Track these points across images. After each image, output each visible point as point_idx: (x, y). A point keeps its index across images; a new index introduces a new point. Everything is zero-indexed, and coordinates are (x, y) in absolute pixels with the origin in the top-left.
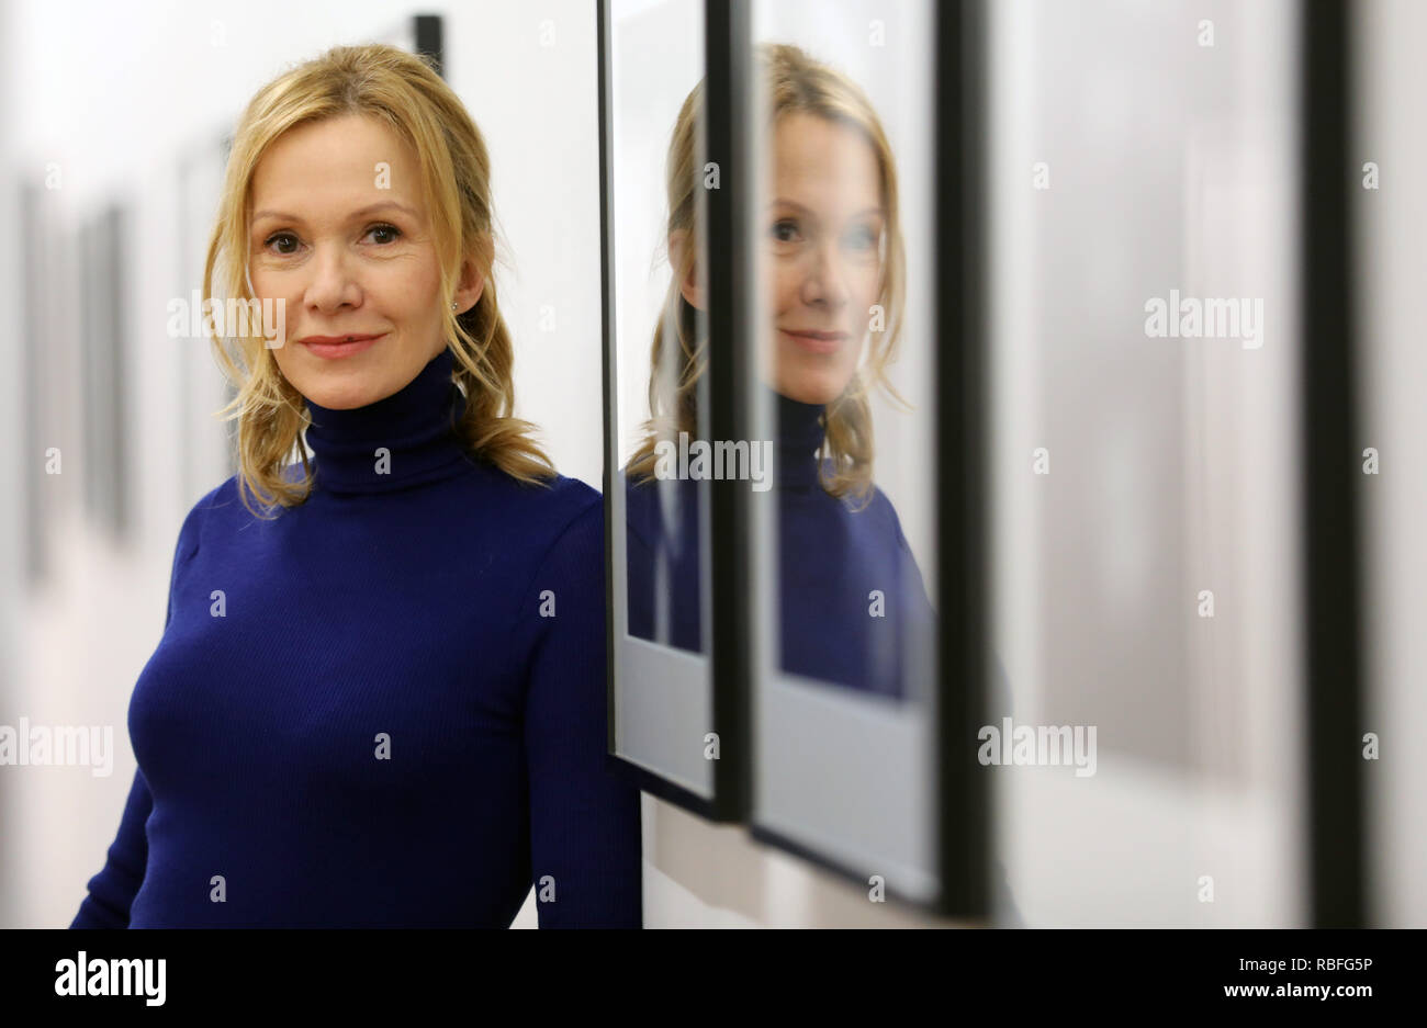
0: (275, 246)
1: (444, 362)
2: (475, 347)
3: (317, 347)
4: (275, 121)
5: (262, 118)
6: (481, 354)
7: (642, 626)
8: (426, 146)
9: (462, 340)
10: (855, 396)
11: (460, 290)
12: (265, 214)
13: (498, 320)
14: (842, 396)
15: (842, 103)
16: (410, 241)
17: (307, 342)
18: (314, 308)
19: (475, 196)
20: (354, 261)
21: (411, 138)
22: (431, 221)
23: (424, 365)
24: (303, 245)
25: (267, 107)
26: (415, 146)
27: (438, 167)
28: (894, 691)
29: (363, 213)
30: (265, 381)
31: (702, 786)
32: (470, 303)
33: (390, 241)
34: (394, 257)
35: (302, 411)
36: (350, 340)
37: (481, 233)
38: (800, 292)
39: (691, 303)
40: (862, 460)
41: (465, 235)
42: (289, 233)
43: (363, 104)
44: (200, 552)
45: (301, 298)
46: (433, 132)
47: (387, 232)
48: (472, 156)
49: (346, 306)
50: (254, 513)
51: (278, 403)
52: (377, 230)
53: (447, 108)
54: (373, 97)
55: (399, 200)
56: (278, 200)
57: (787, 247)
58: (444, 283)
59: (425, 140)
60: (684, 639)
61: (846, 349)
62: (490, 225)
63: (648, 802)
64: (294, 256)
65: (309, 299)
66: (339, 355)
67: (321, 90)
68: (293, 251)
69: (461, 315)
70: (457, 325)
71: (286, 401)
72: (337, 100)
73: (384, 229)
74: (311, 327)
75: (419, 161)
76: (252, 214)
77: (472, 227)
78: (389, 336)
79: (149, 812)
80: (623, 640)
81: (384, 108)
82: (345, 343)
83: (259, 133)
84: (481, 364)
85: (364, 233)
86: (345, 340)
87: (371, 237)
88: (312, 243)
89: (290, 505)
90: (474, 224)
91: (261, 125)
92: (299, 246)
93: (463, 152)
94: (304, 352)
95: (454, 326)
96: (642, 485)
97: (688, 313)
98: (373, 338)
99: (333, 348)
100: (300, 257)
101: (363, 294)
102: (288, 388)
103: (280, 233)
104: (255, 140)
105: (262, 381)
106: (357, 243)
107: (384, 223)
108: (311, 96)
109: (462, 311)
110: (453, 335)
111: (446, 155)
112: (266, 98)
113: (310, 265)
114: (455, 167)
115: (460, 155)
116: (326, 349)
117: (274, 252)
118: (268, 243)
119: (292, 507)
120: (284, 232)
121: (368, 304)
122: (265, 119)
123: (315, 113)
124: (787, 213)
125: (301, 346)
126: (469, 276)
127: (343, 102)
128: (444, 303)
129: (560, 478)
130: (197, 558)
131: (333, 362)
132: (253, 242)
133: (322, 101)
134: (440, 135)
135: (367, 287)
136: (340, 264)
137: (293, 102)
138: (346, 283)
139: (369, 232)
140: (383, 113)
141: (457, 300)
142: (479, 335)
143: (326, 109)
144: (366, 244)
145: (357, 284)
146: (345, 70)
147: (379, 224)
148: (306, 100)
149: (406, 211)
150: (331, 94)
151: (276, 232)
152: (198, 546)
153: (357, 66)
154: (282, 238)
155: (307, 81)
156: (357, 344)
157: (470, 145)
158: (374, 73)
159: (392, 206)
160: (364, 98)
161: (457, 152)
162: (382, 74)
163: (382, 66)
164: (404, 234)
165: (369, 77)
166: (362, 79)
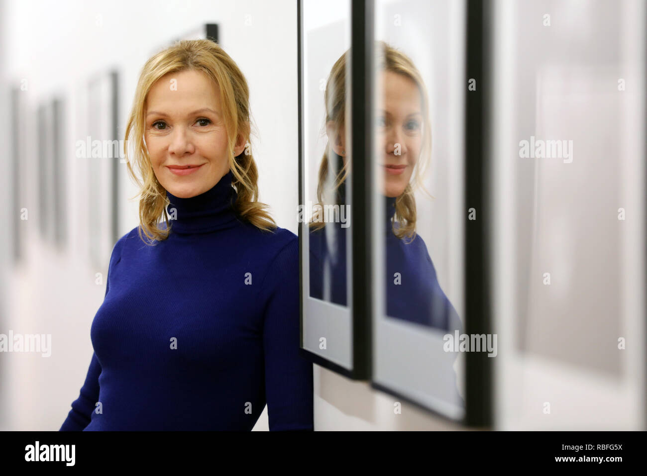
0: (156, 127)
1: (229, 177)
2: (242, 171)
3: (173, 170)
4: (157, 72)
5: (151, 71)
6: (245, 173)
7: (317, 292)
8: (223, 84)
9: (236, 167)
10: (409, 193)
11: (236, 146)
12: (152, 113)
13: (252, 160)
14: (403, 193)
16: (216, 125)
17: (169, 167)
18: (173, 153)
19: (243, 106)
20: (191, 134)
21: (216, 81)
22: (224, 116)
23: (220, 179)
24: (169, 126)
25: (154, 66)
26: (218, 85)
27: (228, 94)
29: (195, 113)
31: (347, 363)
32: (240, 152)
33: (206, 125)
34: (208, 132)
35: (166, 198)
36: (189, 167)
37: (246, 122)
40: (411, 221)
41: (239, 123)
42: (163, 121)
43: (195, 66)
44: (122, 260)
45: (167, 149)
46: (226, 78)
47: (205, 121)
48: (242, 88)
49: (187, 153)
50: (145, 243)
51: (156, 195)
52: (201, 120)
53: (232, 68)
54: (200, 62)
55: (211, 107)
56: (158, 107)
58: (230, 143)
61: (405, 173)
62: (249, 118)
63: (316, 368)
64: (164, 131)
65: (171, 149)
66: (183, 174)
67: (177, 59)
68: (164, 129)
69: (236, 157)
71: (160, 194)
72: (184, 63)
73: (204, 120)
74: (171, 161)
75: (220, 91)
76: (146, 112)
77: (241, 120)
79: (100, 373)
80: (307, 299)
81: (205, 68)
82: (187, 168)
83: (150, 77)
84: (245, 178)
85: (195, 122)
87: (198, 124)
88: (172, 126)
90: (243, 118)
91: (151, 74)
92: (166, 127)
93: (238, 86)
94: (168, 171)
95: (234, 162)
96: (317, 232)
98: (199, 166)
99: (181, 171)
100: (167, 131)
101: (195, 148)
102: (160, 188)
104: (148, 81)
105: (150, 185)
106: (192, 126)
107: (204, 117)
108: (173, 62)
109: (237, 155)
110: (233, 166)
111: (231, 88)
112: (154, 62)
113: (172, 135)
114: (235, 93)
115: (237, 88)
116: (178, 171)
117: (156, 129)
118: (153, 125)
119: (162, 241)
120: (160, 121)
121: (197, 152)
123: (175, 69)
125: (167, 168)
126: (240, 141)
127: (187, 64)
128: (230, 152)
129: (278, 228)
130: (120, 263)
131: (181, 177)
132: (146, 125)
133: (178, 64)
134: (228, 80)
135: (196, 144)
136: (185, 135)
137: (165, 64)
138: (187, 143)
139: (197, 121)
140: (204, 70)
141: (235, 150)
142: (244, 166)
143: (179, 67)
144: (196, 126)
145: (191, 143)
146: (187, 50)
147: (202, 118)
148: (171, 63)
149: (214, 112)
150: (182, 61)
151: (157, 120)
152: (120, 258)
153: (193, 49)
154: (159, 123)
155: (171, 56)
156: (191, 170)
157: (241, 84)
158: (201, 52)
159: (207, 110)
160: (196, 63)
161: (235, 87)
162: (204, 52)
163: (204, 49)
164: (212, 122)
165: (198, 54)
166: (195, 55)
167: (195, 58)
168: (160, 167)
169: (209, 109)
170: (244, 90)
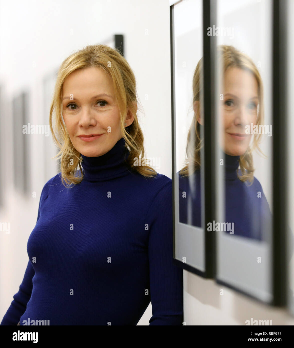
0: (70, 107)
1: (121, 142)
2: (131, 138)
3: (83, 138)
4: (69, 69)
5: (65, 68)
6: (133, 140)
7: (183, 220)
8: (115, 77)
9: (126, 135)
10: (249, 153)
11: (127, 119)
12: (66, 98)
13: (139, 128)
14: (245, 153)
15: (246, 64)
16: (111, 105)
17: (80, 137)
18: (81, 126)
19: (131, 91)
20: (93, 112)
21: (110, 74)
22: (117, 98)
23: (116, 142)
24: (78, 107)
25: (66, 65)
26: (111, 77)
27: (119, 83)
28: (259, 238)
29: (96, 97)
30: (67, 148)
31: (201, 267)
32: (130, 123)
33: (104, 105)
34: (106, 111)
36: (93, 136)
37: (133, 102)
38: (234, 122)
39: (199, 123)
40: (250, 171)
41: (127, 103)
42: (74, 103)
43: (95, 64)
44: (49, 197)
45: (78, 123)
46: (117, 72)
47: (103, 103)
48: (130, 79)
49: (91, 126)
50: (65, 186)
51: (71, 154)
52: (101, 102)
53: (122, 64)
54: (98, 62)
55: (107, 93)
56: (70, 95)
57: (229, 108)
58: (121, 118)
59: (115, 75)
60: (196, 223)
61: (246, 139)
62: (136, 100)
63: (185, 272)
64: (75, 110)
65: (80, 124)
66: (89, 140)
67: (83, 60)
68: (75, 109)
69: (126, 127)
70: (125, 131)
71: (74, 154)
72: (87, 63)
73: (103, 102)
74: (81, 132)
75: (113, 81)
76: (63, 97)
77: (130, 100)
78: (105, 134)
79: (33, 276)
80: (178, 224)
81: (102, 65)
82: (91, 137)
83: (65, 73)
84: (133, 143)
85: (96, 103)
86: (91, 136)
87: (99, 105)
88: (81, 106)
89: (76, 184)
90: (131, 100)
91: (65, 71)
92: (77, 107)
93: (127, 78)
94: (79, 140)
96: (184, 178)
97: (198, 125)
98: (100, 135)
99: (88, 138)
100: (77, 110)
101: (97, 122)
102: (75, 150)
103: (71, 103)
104: (63, 75)
105: (66, 148)
106: (94, 106)
107: (102, 100)
108: (79, 62)
109: (127, 126)
110: (124, 134)
111: (121, 79)
112: (67, 62)
113: (80, 113)
114: (124, 82)
115: (126, 79)
116: (86, 139)
117: (69, 109)
118: (68, 106)
119: (77, 184)
120: (72, 103)
121: (98, 125)
122: (66, 68)
123: (81, 67)
124: (228, 97)
125: (78, 137)
126: (129, 115)
127: (89, 63)
128: (121, 124)
130: (48, 199)
131: (88, 143)
132: (63, 106)
133: (83, 63)
134: (119, 73)
135: (98, 120)
136: (89, 113)
137: (74, 64)
138: (91, 119)
139: (98, 103)
140: (101, 67)
141: (125, 123)
142: (133, 134)
143: (84, 66)
144: (97, 107)
145: (94, 119)
146: (90, 53)
147: (100, 101)
148: (78, 63)
149: (109, 96)
150: (85, 61)
151: (70, 103)
152: (48, 195)
153: (94, 52)
154: (72, 105)
155: (79, 57)
156: (95, 137)
157: (129, 76)
158: (99, 54)
159: (105, 95)
160: (96, 62)
161: (124, 77)
162: (101, 54)
163: (102, 52)
164: (108, 103)
165: (97, 55)
166: (95, 56)
167: (95, 59)
168: (74, 137)
169: (105, 94)
170: (131, 79)
